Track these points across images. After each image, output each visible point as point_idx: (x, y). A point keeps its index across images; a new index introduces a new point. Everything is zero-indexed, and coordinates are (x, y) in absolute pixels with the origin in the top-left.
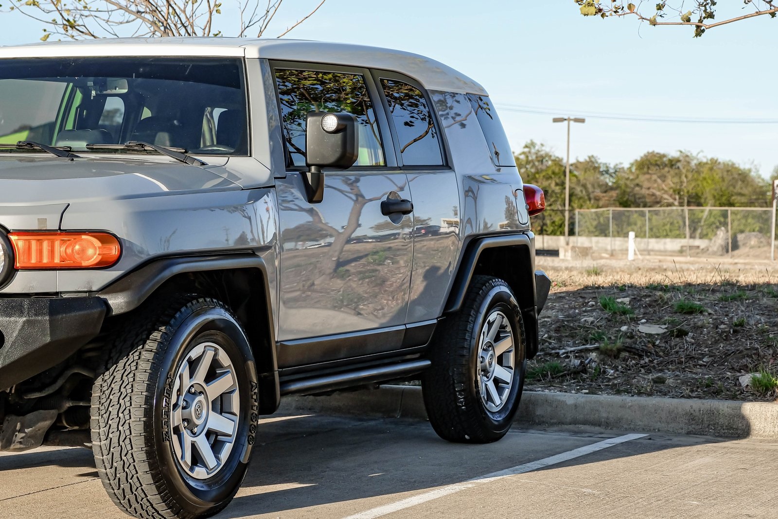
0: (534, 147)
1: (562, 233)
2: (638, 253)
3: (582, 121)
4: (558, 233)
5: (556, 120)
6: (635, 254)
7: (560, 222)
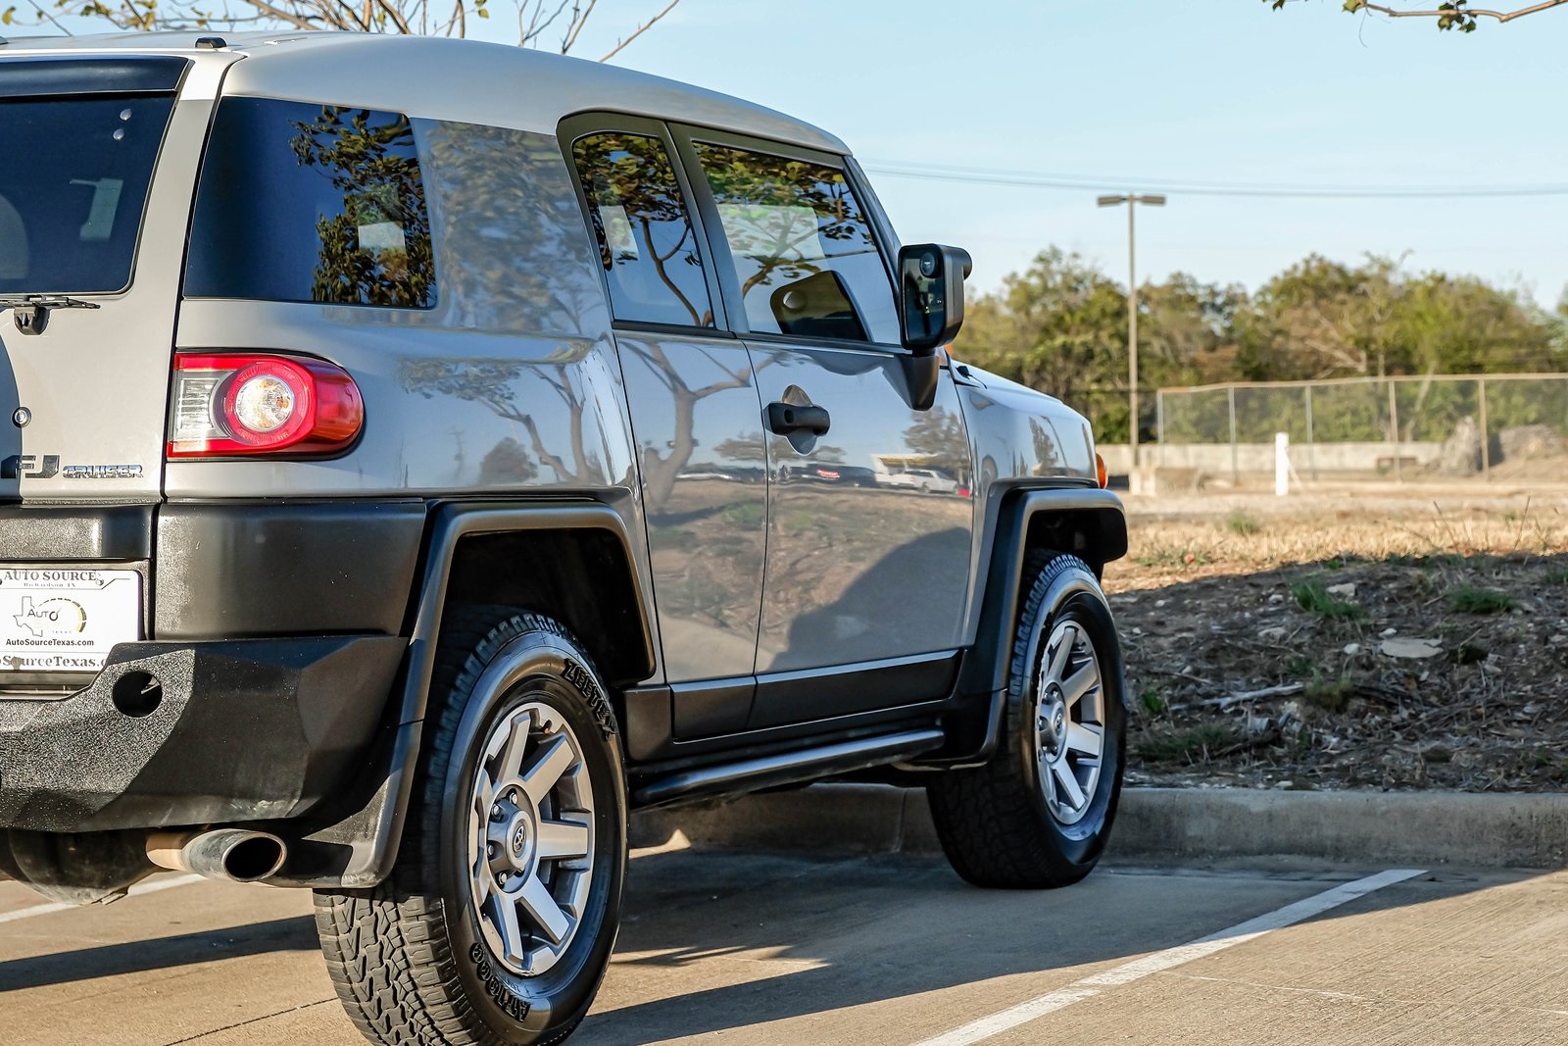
0: (1059, 260)
1: (1125, 439)
2: (1295, 476)
3: (1159, 201)
4: (1117, 438)
5: (1104, 201)
6: (1290, 479)
7: (1119, 416)
